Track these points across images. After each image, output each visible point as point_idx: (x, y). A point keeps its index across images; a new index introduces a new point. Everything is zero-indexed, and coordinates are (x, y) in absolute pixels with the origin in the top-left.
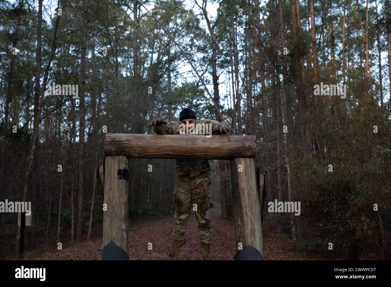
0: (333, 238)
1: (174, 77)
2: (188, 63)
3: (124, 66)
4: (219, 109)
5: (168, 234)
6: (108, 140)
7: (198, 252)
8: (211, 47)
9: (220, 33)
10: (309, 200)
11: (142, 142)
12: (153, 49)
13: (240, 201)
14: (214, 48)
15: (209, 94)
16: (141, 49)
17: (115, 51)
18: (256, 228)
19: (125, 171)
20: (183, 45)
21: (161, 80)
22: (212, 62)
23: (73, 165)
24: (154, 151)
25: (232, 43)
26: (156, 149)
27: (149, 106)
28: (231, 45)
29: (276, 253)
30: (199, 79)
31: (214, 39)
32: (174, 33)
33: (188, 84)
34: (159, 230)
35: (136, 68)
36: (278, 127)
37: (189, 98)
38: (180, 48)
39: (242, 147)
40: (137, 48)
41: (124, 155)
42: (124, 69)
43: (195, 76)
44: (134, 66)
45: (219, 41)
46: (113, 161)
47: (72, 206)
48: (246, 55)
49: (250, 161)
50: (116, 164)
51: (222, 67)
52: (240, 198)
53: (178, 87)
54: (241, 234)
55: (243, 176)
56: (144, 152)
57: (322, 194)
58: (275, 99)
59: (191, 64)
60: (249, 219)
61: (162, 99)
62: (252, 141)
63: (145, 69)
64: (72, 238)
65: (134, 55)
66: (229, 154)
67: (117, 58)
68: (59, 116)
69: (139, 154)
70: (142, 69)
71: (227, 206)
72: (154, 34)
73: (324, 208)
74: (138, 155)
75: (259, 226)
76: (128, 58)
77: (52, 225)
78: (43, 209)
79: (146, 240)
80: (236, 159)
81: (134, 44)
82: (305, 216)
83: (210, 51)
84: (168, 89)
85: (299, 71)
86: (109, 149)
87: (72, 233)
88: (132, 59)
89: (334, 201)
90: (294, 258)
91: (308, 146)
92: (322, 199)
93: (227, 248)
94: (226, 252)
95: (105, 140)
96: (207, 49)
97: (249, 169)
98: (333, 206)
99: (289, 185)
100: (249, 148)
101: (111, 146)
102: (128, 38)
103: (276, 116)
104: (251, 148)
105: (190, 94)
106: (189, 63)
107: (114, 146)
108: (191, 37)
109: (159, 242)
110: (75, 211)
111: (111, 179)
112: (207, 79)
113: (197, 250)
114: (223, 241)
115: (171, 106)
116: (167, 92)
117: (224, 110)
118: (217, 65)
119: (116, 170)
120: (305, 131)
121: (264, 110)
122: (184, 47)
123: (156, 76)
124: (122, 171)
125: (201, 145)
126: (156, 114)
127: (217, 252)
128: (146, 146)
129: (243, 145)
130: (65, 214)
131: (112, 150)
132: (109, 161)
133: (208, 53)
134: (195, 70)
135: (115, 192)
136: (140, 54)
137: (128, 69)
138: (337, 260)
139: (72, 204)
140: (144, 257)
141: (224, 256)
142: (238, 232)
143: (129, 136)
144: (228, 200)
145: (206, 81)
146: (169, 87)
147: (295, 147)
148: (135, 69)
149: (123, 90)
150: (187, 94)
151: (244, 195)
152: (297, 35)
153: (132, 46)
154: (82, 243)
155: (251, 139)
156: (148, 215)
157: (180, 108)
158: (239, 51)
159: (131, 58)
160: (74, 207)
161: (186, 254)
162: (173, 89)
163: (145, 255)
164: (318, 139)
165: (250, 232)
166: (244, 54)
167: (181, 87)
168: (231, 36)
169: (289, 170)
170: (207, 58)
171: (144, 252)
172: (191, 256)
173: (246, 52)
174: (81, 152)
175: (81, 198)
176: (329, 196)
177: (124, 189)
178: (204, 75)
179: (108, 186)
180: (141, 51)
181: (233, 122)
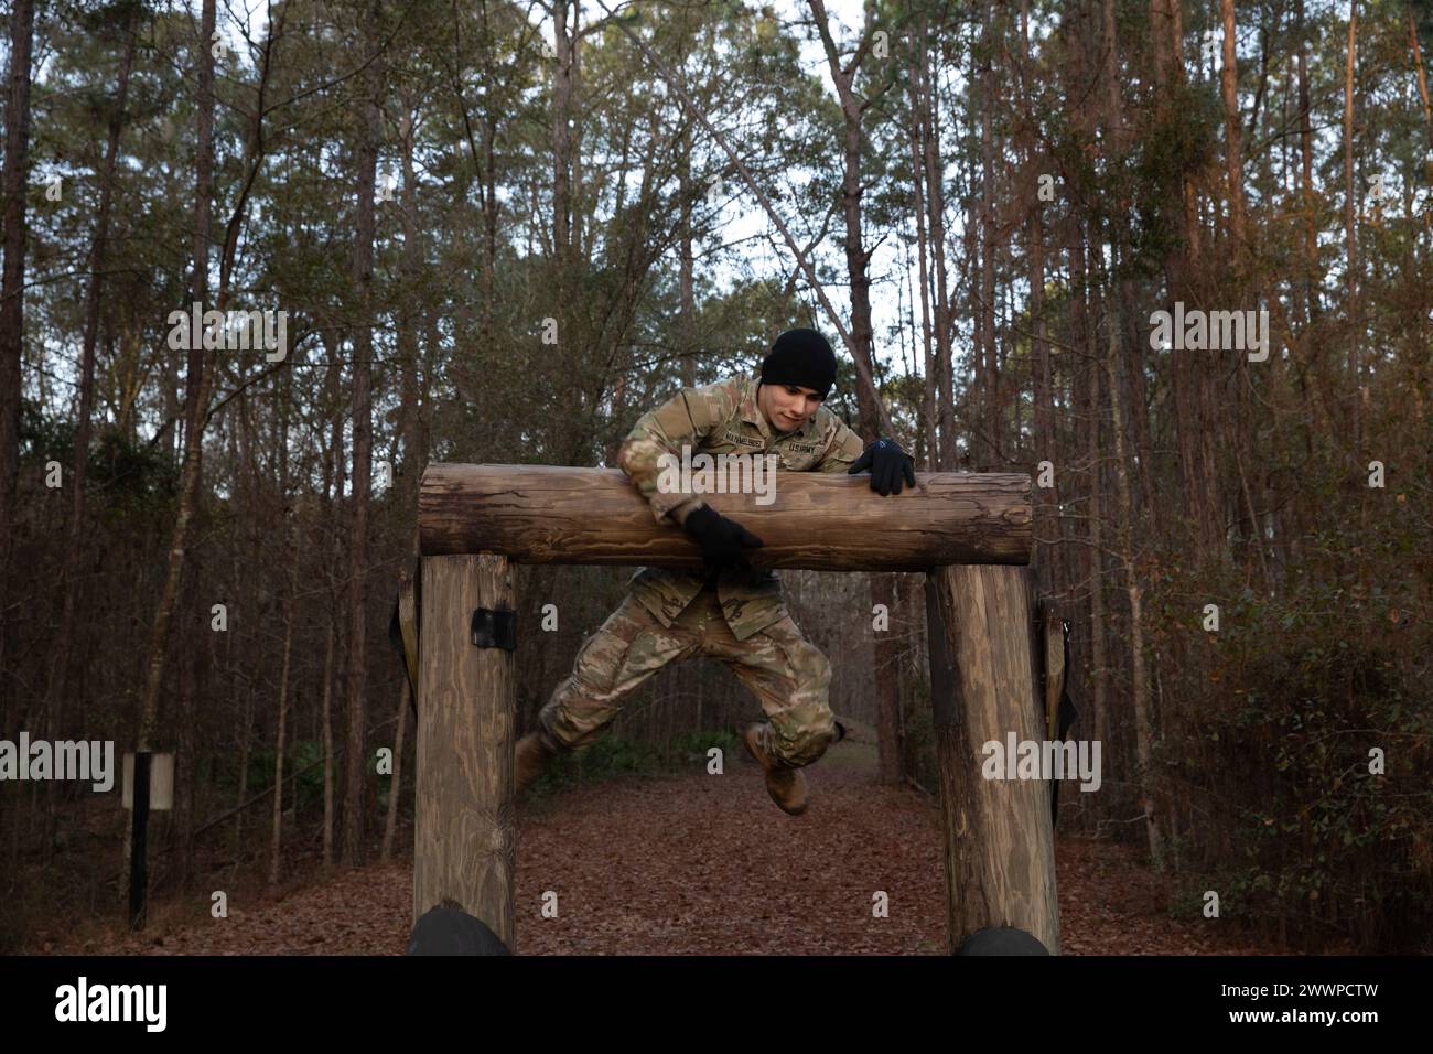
0: (1313, 868)
1: (705, 258)
2: (754, 202)
3: (519, 218)
4: (872, 374)
5: (681, 842)
6: (432, 491)
7: (792, 915)
8: (842, 146)
9: (875, 92)
10: (1220, 723)
11: (570, 499)
12: (625, 153)
13: (967, 741)
14: (853, 148)
15: (833, 318)
16: (583, 154)
17: (487, 160)
18: (1033, 849)
19: (501, 613)
20: (738, 136)
21: (654, 266)
22: (846, 201)
23: (327, 583)
24: (616, 534)
25: (921, 128)
26: (627, 526)
27: (609, 365)
28: (917, 137)
29: (1091, 925)
30: (795, 265)
31: (854, 113)
32: (706, 94)
33: (757, 284)
34: (648, 826)
35: (562, 223)
36: (1093, 442)
37: (758, 333)
38: (725, 148)
39: (976, 521)
40: (569, 151)
41: (496, 552)
42: (520, 229)
43: (780, 254)
44: (554, 217)
45: (872, 124)
46: (454, 575)
47: (328, 734)
48: (973, 172)
49: (1007, 578)
50: (465, 587)
51: (881, 218)
52: (965, 730)
53: (719, 294)
54: (971, 875)
55: (978, 636)
56: (576, 537)
57: (1268, 700)
58: (1083, 338)
59: (767, 206)
60: (1002, 813)
61: (658, 340)
62: (1016, 498)
63: (596, 226)
64: (327, 852)
65: (556, 176)
66: (923, 547)
67: (491, 189)
68: (284, 402)
69: (557, 546)
70: (586, 229)
71: (900, 738)
72: (629, 97)
73: (1280, 755)
74: (555, 553)
75: (1043, 842)
76: (535, 188)
77: (255, 801)
78: (223, 744)
79: (597, 866)
80: (950, 570)
81: (557, 133)
82: (1202, 784)
83: (836, 157)
84: (681, 303)
85: (1177, 228)
86: (439, 526)
87: (328, 837)
88: (549, 193)
89: (1318, 727)
90: (1160, 943)
91: (1210, 517)
92: (1268, 718)
93: (901, 899)
94: (898, 915)
95: (422, 490)
96: (826, 153)
97: (1004, 612)
98: (1313, 748)
99: (1138, 662)
100: (1002, 523)
101: (446, 516)
102: (533, 114)
103: (1087, 403)
104: (1010, 524)
105: (763, 321)
106: (759, 206)
107: (459, 512)
108: (767, 107)
109: (645, 874)
110: (335, 754)
111: (443, 647)
112: (827, 263)
113: (788, 906)
114: (887, 872)
115: (691, 365)
116: (677, 311)
117: (887, 379)
118: (863, 213)
119: (464, 611)
120: (1198, 460)
121: (1041, 378)
122: (741, 147)
123: (635, 253)
124: (489, 617)
125: (809, 513)
126: (638, 393)
127: (863, 915)
128: (585, 516)
129: (978, 513)
130: (302, 763)
131: (448, 529)
132: (438, 576)
133: (830, 167)
134: (782, 228)
135: (462, 699)
136: (580, 174)
137: (534, 227)
138: (1327, 953)
139: (327, 727)
140: (588, 933)
141: (890, 932)
142: (958, 864)
143: (520, 476)
144: (902, 713)
145: (823, 272)
146: (685, 294)
147: (1158, 520)
148: (560, 227)
149: (517, 307)
150: (750, 321)
151: (984, 717)
152: (1171, 92)
153: (547, 143)
154: (361, 874)
155: (1010, 488)
156: (607, 767)
157: (727, 371)
158: (946, 157)
159: (545, 186)
160: (335, 737)
161: (747, 921)
162: (698, 303)
163: (592, 926)
164: (1251, 487)
165: (1006, 866)
166: (965, 171)
167: (730, 293)
168: (915, 102)
169: (1136, 605)
170: (826, 184)
171: (588, 913)
172: (767, 929)
173: (973, 164)
174: (357, 537)
175: (358, 707)
176: (1301, 710)
177: (499, 689)
178: (814, 251)
179: (433, 677)
180: (584, 160)
181: (921, 424)
